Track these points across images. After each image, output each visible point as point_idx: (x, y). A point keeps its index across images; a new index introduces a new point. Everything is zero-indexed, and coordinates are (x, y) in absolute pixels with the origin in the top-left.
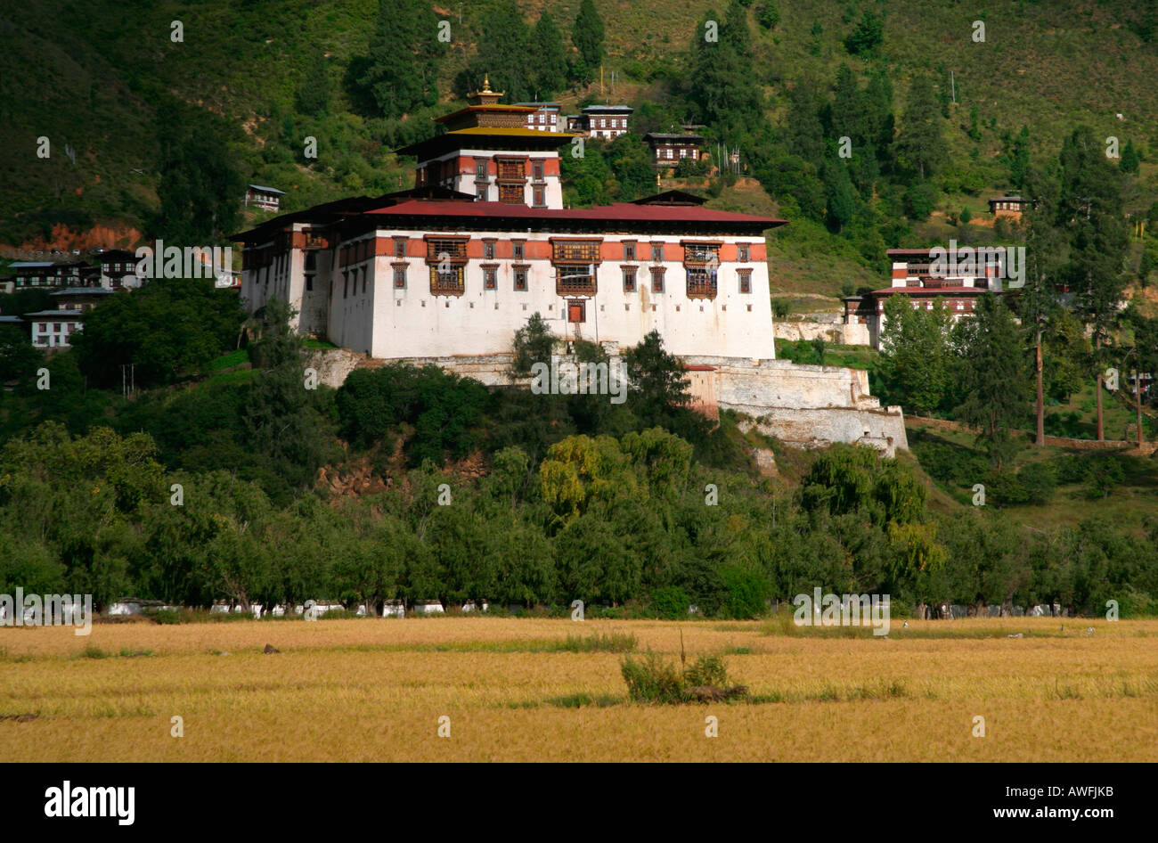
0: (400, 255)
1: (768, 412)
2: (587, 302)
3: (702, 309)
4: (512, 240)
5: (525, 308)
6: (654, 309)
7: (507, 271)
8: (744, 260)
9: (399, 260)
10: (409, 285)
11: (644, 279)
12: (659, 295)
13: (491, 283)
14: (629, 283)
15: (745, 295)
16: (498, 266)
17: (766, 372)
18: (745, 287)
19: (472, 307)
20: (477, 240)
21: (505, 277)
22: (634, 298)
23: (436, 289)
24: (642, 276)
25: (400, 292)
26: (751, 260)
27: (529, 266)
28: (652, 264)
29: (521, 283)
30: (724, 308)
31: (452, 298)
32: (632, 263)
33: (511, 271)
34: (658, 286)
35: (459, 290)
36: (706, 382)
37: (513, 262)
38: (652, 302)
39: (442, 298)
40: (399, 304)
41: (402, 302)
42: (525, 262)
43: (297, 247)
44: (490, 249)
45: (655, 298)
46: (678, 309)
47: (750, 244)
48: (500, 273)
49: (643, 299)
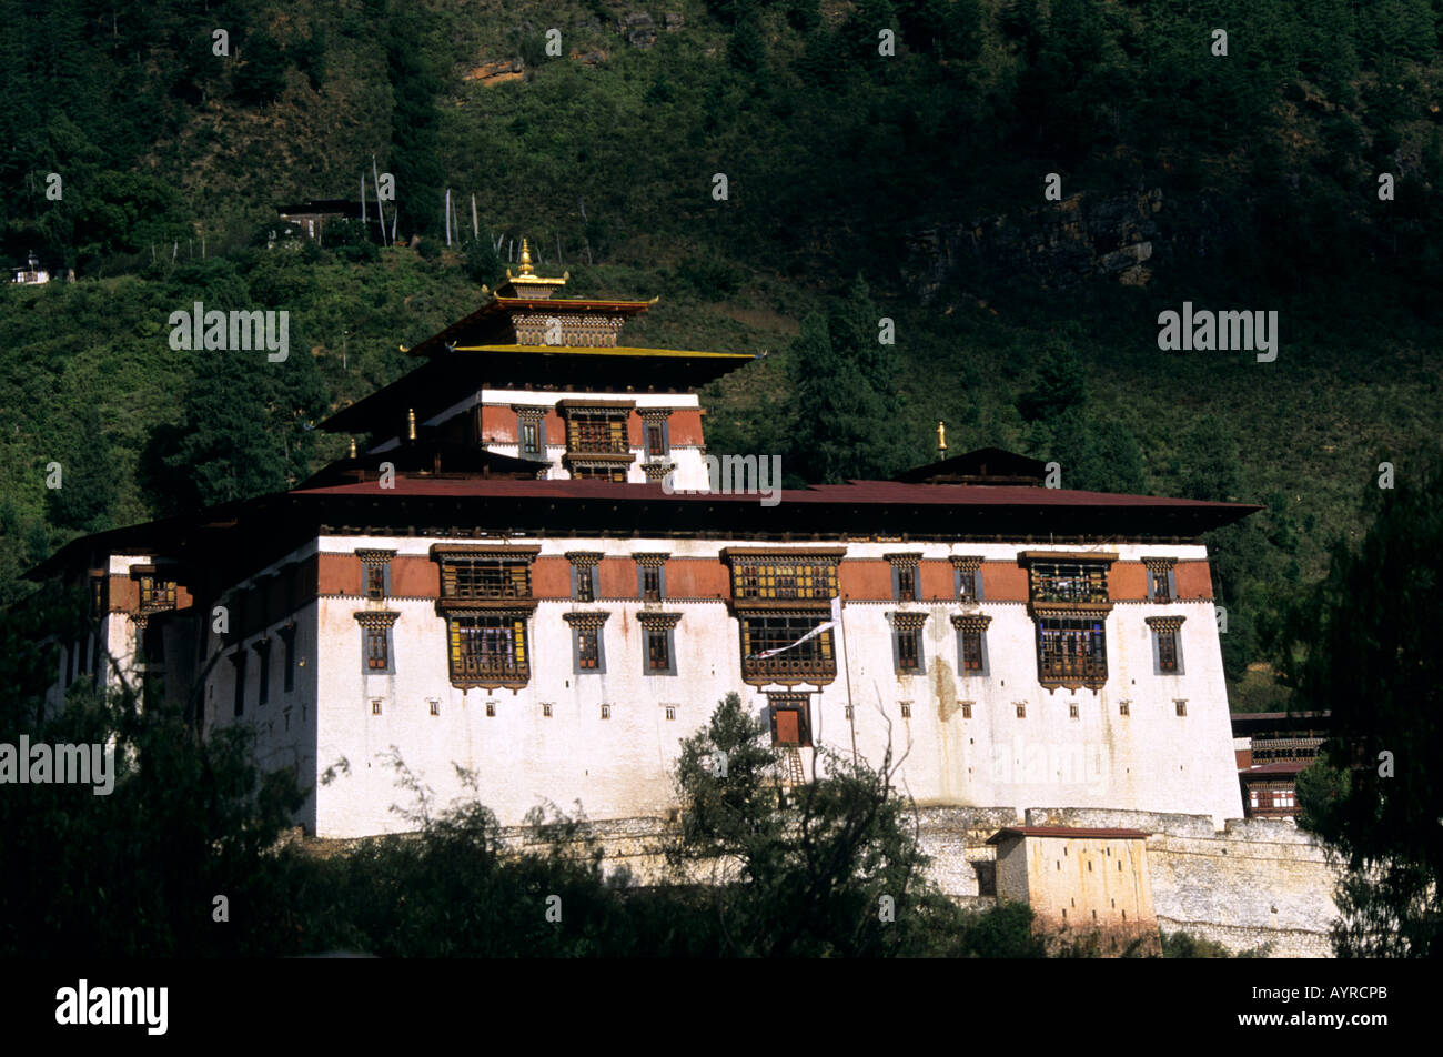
0: (376, 595)
1: (1261, 940)
2: (814, 698)
3: (1074, 712)
4: (636, 557)
5: (670, 716)
6: (967, 714)
7: (626, 629)
8: (1163, 597)
9: (374, 606)
10: (398, 665)
11: (940, 644)
12: (976, 681)
13: (590, 658)
14: (908, 654)
15: (1170, 679)
16: (605, 616)
17: (1242, 848)
18: (1169, 661)
19: (547, 713)
20: (554, 558)
21: (623, 643)
22: (920, 688)
23: (462, 675)
24: (937, 638)
25: (378, 682)
26: (1179, 599)
27: (678, 616)
28: (957, 609)
29: (659, 657)
30: (1124, 710)
31: (502, 694)
32: (912, 607)
33: (636, 630)
34: (974, 658)
35: (518, 676)
36: (1127, 866)
37: (640, 606)
38: (961, 696)
39: (478, 695)
40: (377, 710)
41: (383, 705)
42: (668, 607)
43: (119, 611)
44: (586, 578)
45: (968, 688)
46: (1021, 713)
47: (1173, 561)
48: (610, 635)
49: (941, 689)
